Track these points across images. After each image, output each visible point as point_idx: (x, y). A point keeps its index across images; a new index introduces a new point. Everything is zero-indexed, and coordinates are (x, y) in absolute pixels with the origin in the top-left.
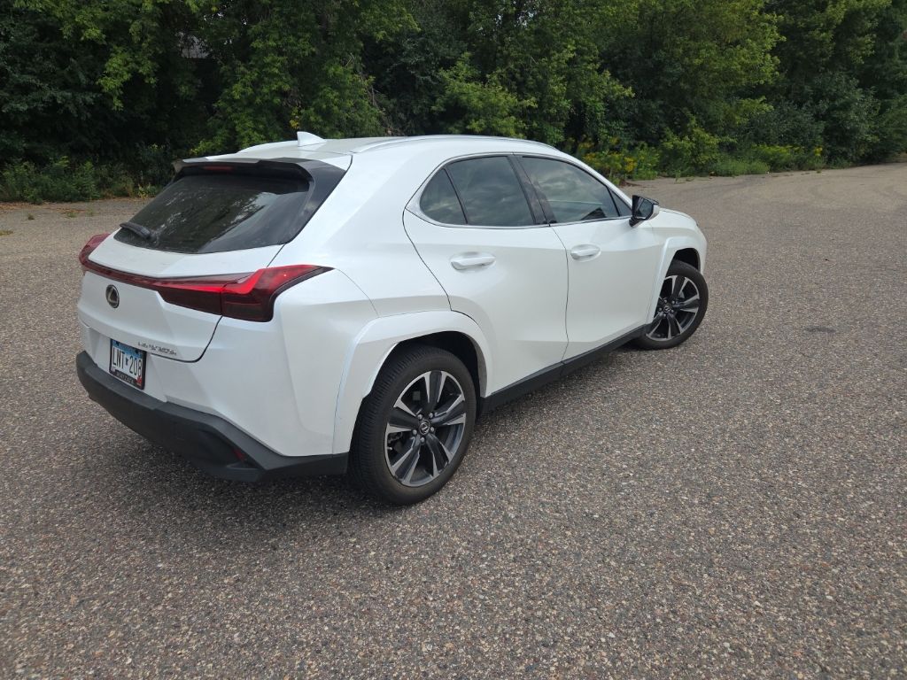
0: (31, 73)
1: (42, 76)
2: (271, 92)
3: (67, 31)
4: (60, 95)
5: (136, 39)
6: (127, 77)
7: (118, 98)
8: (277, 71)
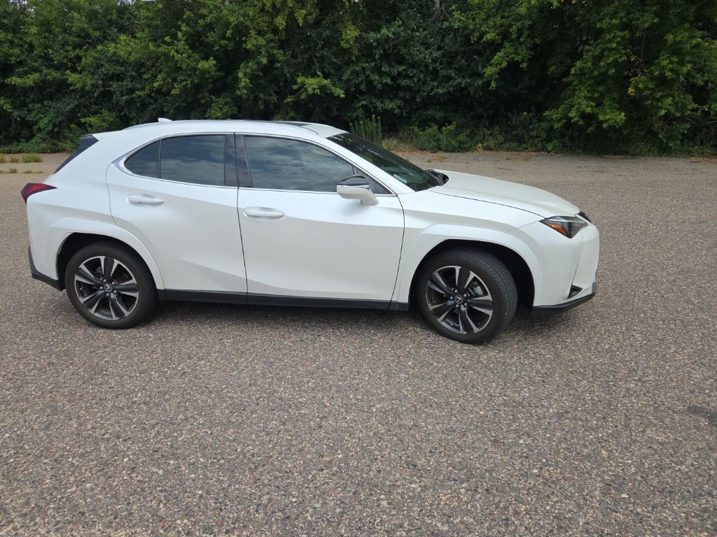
0: (455, 68)
1: (460, 70)
2: (608, 65)
3: (474, 39)
4: (464, 82)
5: (514, 36)
6: (505, 64)
7: (495, 81)
8: (614, 45)
